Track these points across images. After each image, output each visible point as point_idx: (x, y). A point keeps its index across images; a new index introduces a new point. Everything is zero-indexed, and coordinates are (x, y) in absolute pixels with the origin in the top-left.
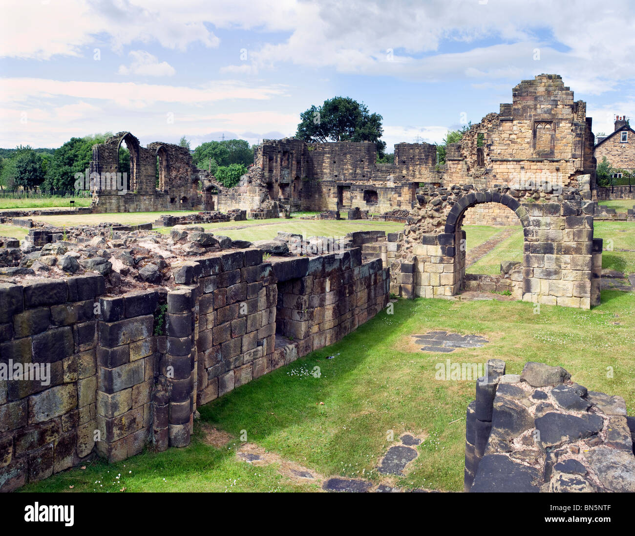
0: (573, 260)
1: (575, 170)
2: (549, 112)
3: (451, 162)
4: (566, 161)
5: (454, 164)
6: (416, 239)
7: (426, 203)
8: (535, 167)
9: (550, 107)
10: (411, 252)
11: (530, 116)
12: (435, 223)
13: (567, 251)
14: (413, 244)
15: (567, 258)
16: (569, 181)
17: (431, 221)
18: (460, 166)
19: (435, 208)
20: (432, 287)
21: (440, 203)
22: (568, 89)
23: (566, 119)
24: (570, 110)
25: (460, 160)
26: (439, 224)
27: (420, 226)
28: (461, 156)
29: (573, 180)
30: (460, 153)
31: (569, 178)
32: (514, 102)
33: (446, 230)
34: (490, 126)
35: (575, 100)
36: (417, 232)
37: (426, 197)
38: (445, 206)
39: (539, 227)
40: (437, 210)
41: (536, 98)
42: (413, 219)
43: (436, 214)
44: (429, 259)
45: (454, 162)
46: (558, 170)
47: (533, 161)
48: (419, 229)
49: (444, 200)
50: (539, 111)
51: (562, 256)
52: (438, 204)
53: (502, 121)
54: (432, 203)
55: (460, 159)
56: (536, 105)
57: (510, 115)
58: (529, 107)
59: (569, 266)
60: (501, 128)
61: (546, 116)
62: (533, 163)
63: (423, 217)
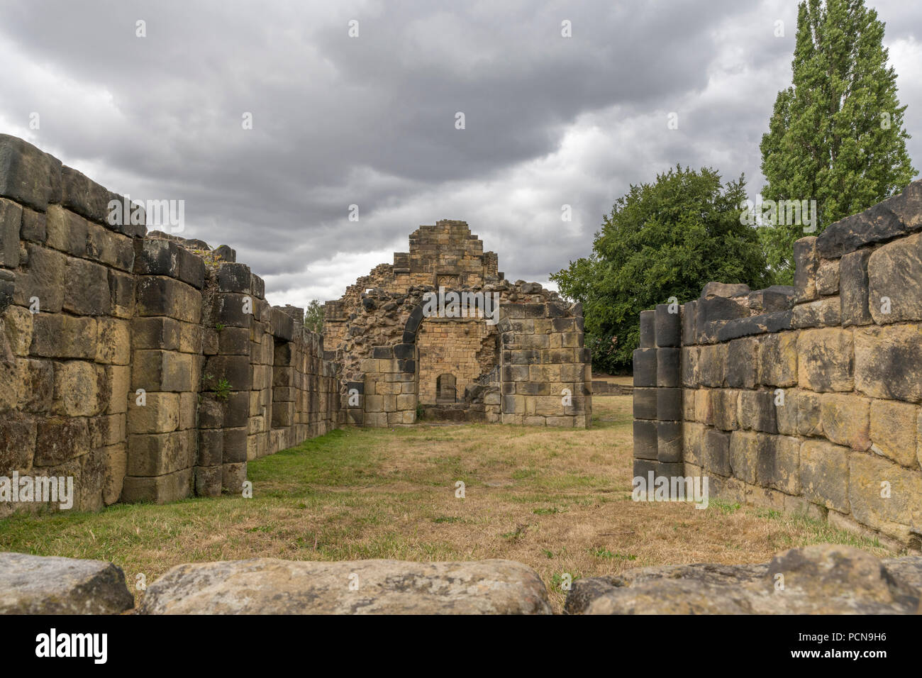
0: (562, 370)
1: (488, 334)
2: (454, 263)
3: (330, 324)
4: (477, 323)
5: (334, 326)
6: (363, 354)
7: (376, 309)
8: (439, 330)
9: (455, 257)
10: (358, 370)
11: (432, 268)
12: (389, 332)
13: (556, 359)
14: (361, 361)
15: (556, 368)
16: (481, 346)
17: (383, 330)
18: (342, 330)
19: (388, 314)
20: (385, 414)
21: (395, 308)
22: (476, 237)
23: (475, 273)
24: (479, 262)
25: (342, 322)
26: (393, 334)
27: (368, 337)
28: (344, 316)
29: (486, 345)
30: (343, 313)
31: (481, 343)
32: (411, 251)
33: (405, 340)
34: (381, 279)
35: (485, 251)
36: (365, 345)
37: (375, 301)
38: (401, 312)
39: (521, 331)
40: (390, 317)
41: (438, 247)
42: (359, 329)
43: (390, 322)
44: (383, 378)
45: (335, 324)
46: (467, 333)
47: (437, 323)
48: (367, 341)
49: (400, 304)
50: (443, 262)
51: (550, 366)
52: (392, 309)
53: (397, 273)
54: (385, 308)
55: (344, 319)
56: (438, 255)
57: (407, 266)
58: (430, 257)
59: (558, 377)
60: (396, 282)
61: (451, 269)
62: (436, 325)
63: (372, 327)
